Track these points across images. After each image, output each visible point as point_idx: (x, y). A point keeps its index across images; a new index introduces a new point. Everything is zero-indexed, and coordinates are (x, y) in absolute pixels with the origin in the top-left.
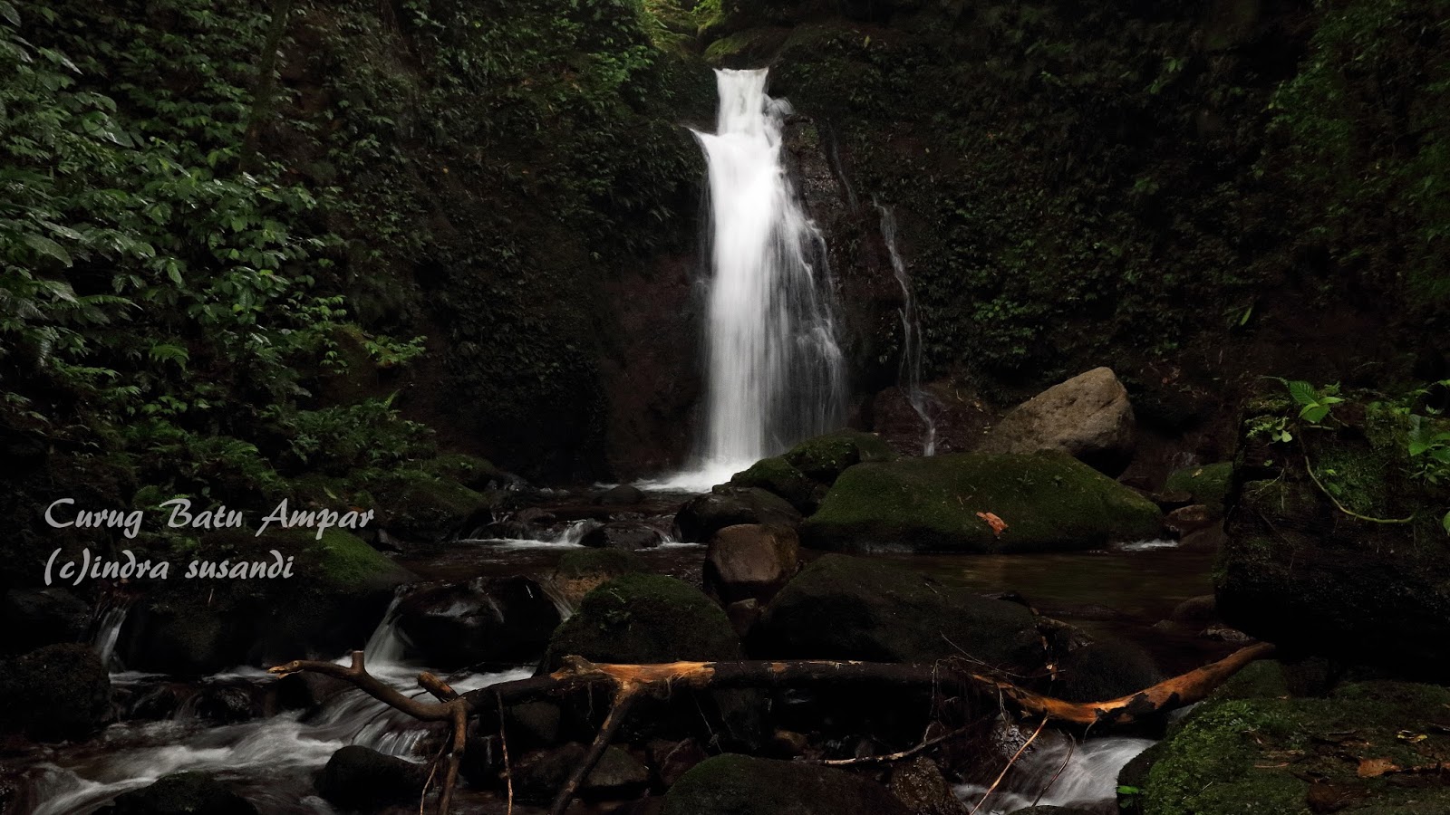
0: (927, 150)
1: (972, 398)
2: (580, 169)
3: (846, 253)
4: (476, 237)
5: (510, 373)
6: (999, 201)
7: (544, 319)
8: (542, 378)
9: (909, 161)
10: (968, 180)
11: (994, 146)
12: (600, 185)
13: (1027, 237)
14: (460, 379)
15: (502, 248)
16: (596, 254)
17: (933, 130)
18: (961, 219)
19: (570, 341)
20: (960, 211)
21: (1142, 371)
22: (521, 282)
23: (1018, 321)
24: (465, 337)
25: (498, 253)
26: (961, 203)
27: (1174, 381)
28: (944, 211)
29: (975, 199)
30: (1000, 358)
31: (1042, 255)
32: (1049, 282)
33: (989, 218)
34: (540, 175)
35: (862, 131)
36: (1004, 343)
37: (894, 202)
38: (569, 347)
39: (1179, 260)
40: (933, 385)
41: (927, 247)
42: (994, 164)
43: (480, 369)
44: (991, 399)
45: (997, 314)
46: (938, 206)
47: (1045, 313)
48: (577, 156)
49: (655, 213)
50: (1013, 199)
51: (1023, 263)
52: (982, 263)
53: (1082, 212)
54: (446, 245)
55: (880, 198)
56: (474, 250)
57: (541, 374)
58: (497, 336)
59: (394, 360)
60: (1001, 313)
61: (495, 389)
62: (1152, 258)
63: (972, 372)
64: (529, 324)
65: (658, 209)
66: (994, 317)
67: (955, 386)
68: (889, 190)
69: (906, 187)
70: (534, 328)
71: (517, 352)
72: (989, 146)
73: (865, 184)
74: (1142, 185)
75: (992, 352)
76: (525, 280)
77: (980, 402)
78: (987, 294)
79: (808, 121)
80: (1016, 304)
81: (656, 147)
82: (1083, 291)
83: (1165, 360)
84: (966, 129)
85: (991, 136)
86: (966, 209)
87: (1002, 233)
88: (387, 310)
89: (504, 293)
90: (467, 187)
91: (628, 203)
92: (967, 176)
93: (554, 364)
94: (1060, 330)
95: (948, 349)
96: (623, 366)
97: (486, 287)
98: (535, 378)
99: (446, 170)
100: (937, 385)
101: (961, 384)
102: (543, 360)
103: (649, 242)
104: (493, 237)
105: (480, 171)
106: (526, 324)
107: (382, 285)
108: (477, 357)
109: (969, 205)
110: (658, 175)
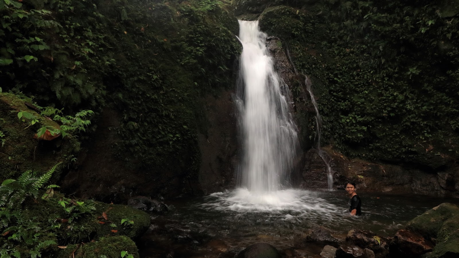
0: (321, 55)
1: (339, 154)
2: (191, 42)
3: (296, 92)
4: (140, 67)
5: (154, 140)
6: (352, 75)
7: (172, 112)
8: (171, 143)
9: (315, 58)
10: (338, 67)
11: (349, 54)
12: (201, 51)
13: (365, 90)
14: (127, 142)
15: (153, 74)
16: (196, 83)
17: (322, 47)
18: (336, 82)
19: (185, 124)
20: (335, 79)
21: (415, 146)
22: (162, 92)
23: (361, 124)
24: (131, 119)
25: (151, 76)
26: (336, 75)
27: (431, 150)
28: (328, 79)
29: (341, 74)
30: (352, 138)
31: (372, 97)
32: (375, 108)
33: (347, 82)
34: (172, 42)
35: (297, 46)
36: (354, 132)
37: (310, 73)
38: (185, 127)
39: (426, 101)
40: (324, 148)
41: (323, 92)
42: (349, 61)
43: (139, 137)
44: (347, 155)
45: (351, 120)
46: (326, 77)
47: (373, 120)
48: (190, 35)
49: (221, 67)
50: (358, 75)
51: (363, 100)
52: (345, 100)
53: (388, 80)
54: (123, 68)
55: (305, 71)
56: (138, 73)
57: (170, 140)
58: (148, 119)
60: (353, 120)
61: (146, 148)
62: (417, 100)
63: (338, 143)
64: (166, 114)
65: (222, 66)
66: (350, 122)
67: (332, 149)
68: (308, 69)
69: (315, 68)
70: (168, 116)
71: (159, 128)
72: (347, 53)
73: (300, 65)
74: (413, 70)
75: (349, 135)
76: (164, 91)
77: (343, 155)
78: (346, 113)
79: (277, 39)
80: (360, 116)
81: (223, 38)
82: (389, 112)
83: (425, 141)
84: (336, 47)
85: (348, 50)
86: (337, 78)
87: (354, 88)
88: (82, 99)
89: (153, 97)
90: (135, 42)
91: (211, 62)
92: (338, 65)
93: (177, 135)
94: (378, 127)
95: (329, 133)
96: (207, 137)
97: (144, 93)
98: (167, 143)
99: (126, 32)
100: (325, 148)
101: (335, 148)
102: (172, 133)
103: (217, 80)
104: (149, 68)
105: (143, 36)
106: (164, 114)
107: (79, 82)
108: (137, 130)
109: (339, 76)
110: (223, 51)
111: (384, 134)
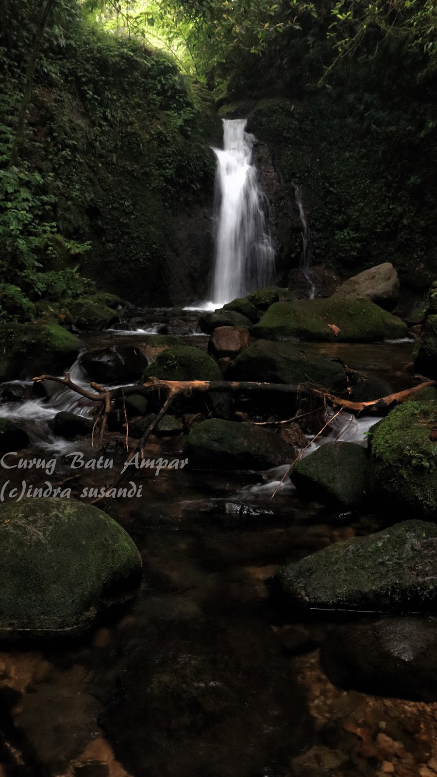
0: (318, 160)
1: (332, 274)
2: (160, 165)
3: (279, 206)
4: (113, 196)
5: (127, 257)
6: (349, 185)
7: (143, 234)
8: (141, 260)
9: (309, 165)
10: (335, 175)
11: (348, 159)
12: (170, 172)
13: (361, 202)
14: (106, 259)
15: (125, 201)
16: (167, 204)
17: (321, 151)
18: (331, 192)
19: (154, 243)
20: (331, 189)
21: (406, 265)
22: (133, 217)
23: (354, 240)
24: (108, 241)
25: (123, 203)
26: (332, 185)
27: (421, 269)
28: (324, 188)
29: (338, 183)
30: (345, 256)
31: (367, 210)
32: (369, 223)
33: (344, 192)
34: (142, 168)
35: (288, 150)
36: (347, 250)
37: (301, 183)
38: (154, 246)
41: (316, 205)
42: (348, 167)
43: (115, 255)
44: (340, 275)
45: (345, 236)
46: (321, 186)
47: (366, 237)
48: (159, 159)
49: (193, 186)
50: (355, 184)
51: (358, 213)
52: (340, 213)
53: (386, 191)
54: (100, 199)
55: (295, 181)
56: (112, 202)
57: (141, 258)
58: (122, 241)
59: (77, 251)
60: (347, 236)
61: (121, 264)
62: (416, 213)
63: (333, 262)
64: (137, 236)
65: (194, 184)
66: (344, 238)
67: (325, 268)
68: (300, 178)
69: (307, 177)
70: (138, 237)
71: (131, 248)
72: (346, 159)
73: (289, 175)
74: (414, 180)
75: (342, 253)
76: (135, 216)
77: (335, 276)
78: (341, 227)
79: (264, 145)
80: (354, 232)
81: (194, 155)
82: (384, 227)
83: (418, 260)
84: (336, 151)
85: (347, 154)
86: (334, 188)
87: (350, 199)
88: (74, 229)
89: (125, 221)
90: (110, 173)
91: (181, 181)
92: (335, 173)
93: (147, 254)
94: (373, 244)
95: (323, 251)
96: (178, 255)
97: (118, 219)
98: (138, 260)
99: (100, 165)
100: (316, 268)
101: (328, 268)
102: (142, 252)
103: (190, 199)
104: (121, 196)
105: (115, 166)
106: (135, 236)
107: (72, 217)
108: (113, 250)
109: (335, 186)
110: (195, 168)
111: (379, 251)
